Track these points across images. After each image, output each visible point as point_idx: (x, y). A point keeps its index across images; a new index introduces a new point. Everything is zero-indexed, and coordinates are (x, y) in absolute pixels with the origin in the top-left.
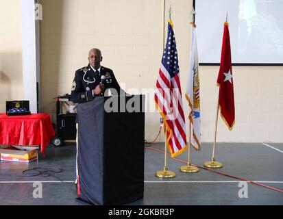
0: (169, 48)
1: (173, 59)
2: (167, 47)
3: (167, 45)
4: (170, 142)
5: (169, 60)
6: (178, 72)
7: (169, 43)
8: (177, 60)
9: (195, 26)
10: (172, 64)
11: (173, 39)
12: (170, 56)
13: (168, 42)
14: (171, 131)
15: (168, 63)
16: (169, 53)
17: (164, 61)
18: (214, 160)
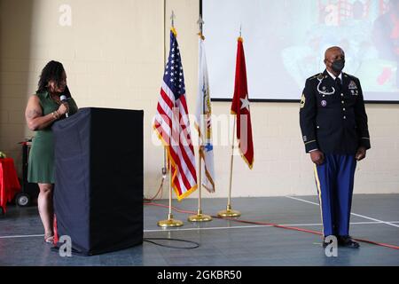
0: (173, 62)
1: (177, 76)
2: (170, 61)
3: (170, 59)
4: (176, 182)
5: (173, 77)
6: (184, 92)
7: (173, 56)
8: (182, 77)
9: (203, 38)
10: (177, 82)
11: (177, 51)
12: (173, 71)
13: (170, 55)
14: (177, 167)
15: (172, 80)
16: (172, 68)
17: (166, 79)
18: (230, 208)
